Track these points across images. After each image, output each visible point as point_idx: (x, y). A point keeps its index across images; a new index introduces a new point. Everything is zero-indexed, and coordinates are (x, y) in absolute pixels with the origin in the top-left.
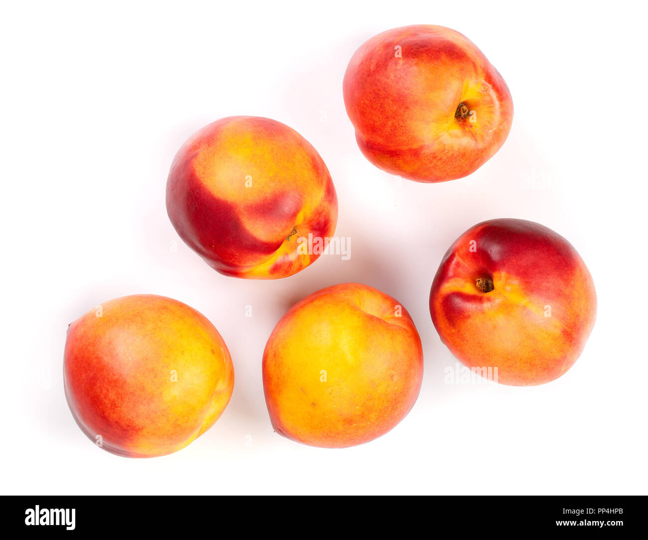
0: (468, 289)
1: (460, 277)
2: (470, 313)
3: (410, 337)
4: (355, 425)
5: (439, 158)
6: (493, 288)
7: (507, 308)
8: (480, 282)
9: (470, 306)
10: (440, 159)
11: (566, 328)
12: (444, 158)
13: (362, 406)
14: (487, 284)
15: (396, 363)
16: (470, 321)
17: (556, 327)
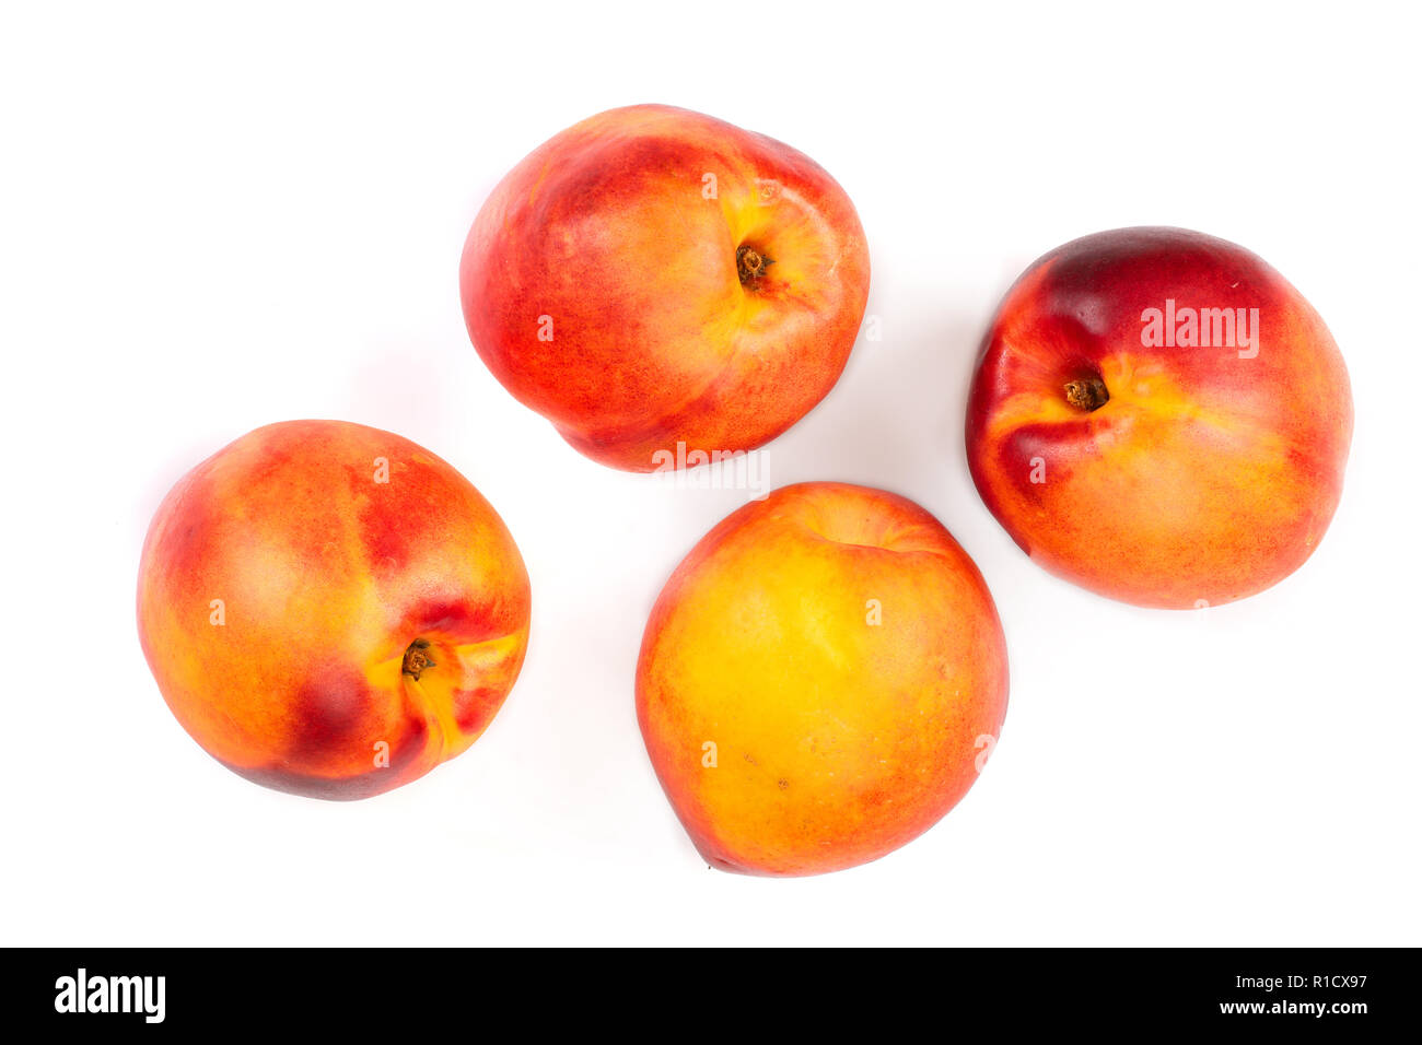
0: (1052, 412)
1: (1026, 390)
2: (1069, 465)
3: (954, 569)
4: (890, 801)
5: (758, 389)
6: (1107, 397)
7: (1151, 434)
8: (1075, 389)
9: (1065, 451)
10: (763, 389)
11: (1296, 445)
12: (770, 381)
13: (892, 757)
14: (1091, 391)
15: (941, 638)
16: (1074, 483)
17: (1273, 449)
